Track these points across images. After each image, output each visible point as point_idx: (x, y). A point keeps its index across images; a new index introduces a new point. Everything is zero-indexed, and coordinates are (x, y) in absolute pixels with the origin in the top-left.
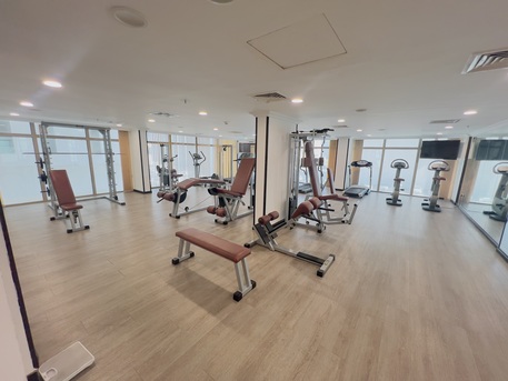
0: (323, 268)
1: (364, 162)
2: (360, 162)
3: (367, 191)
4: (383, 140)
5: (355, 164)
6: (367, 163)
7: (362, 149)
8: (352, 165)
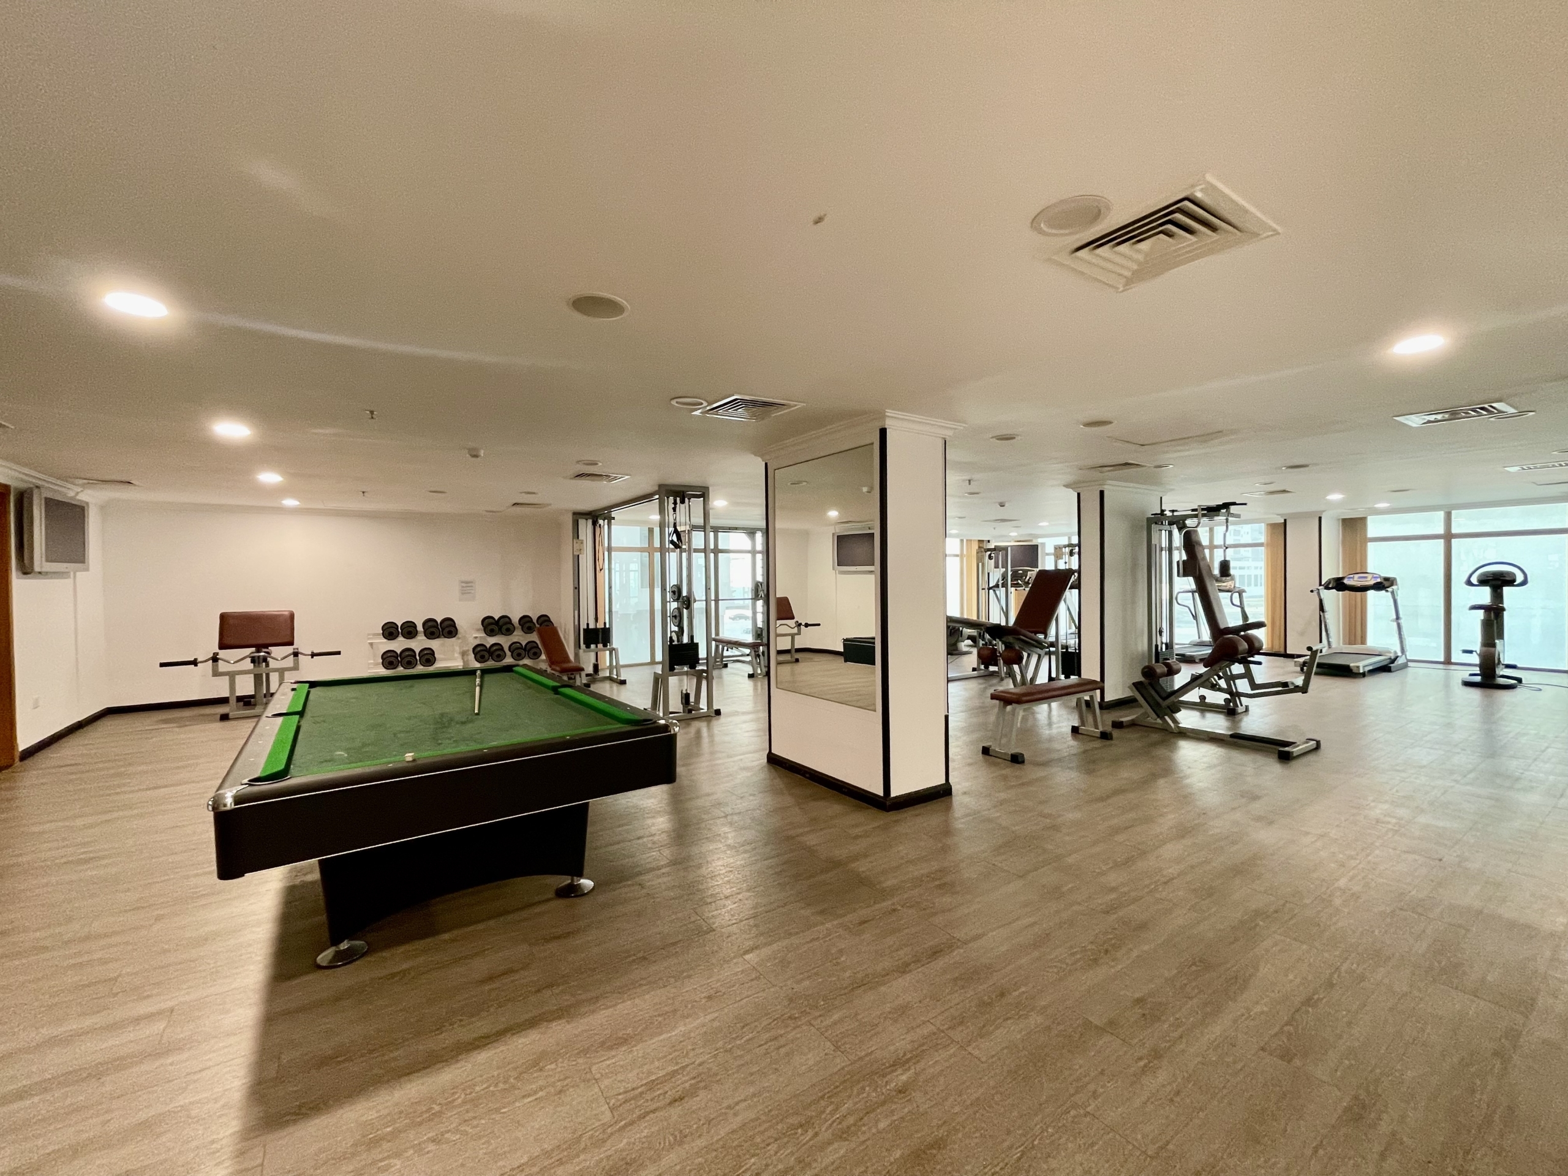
1: (1369, 579)
2: (1353, 578)
3: (1393, 661)
4: (1441, 515)
5: (1338, 584)
6: (1379, 580)
7: (1366, 540)
8: (1327, 588)
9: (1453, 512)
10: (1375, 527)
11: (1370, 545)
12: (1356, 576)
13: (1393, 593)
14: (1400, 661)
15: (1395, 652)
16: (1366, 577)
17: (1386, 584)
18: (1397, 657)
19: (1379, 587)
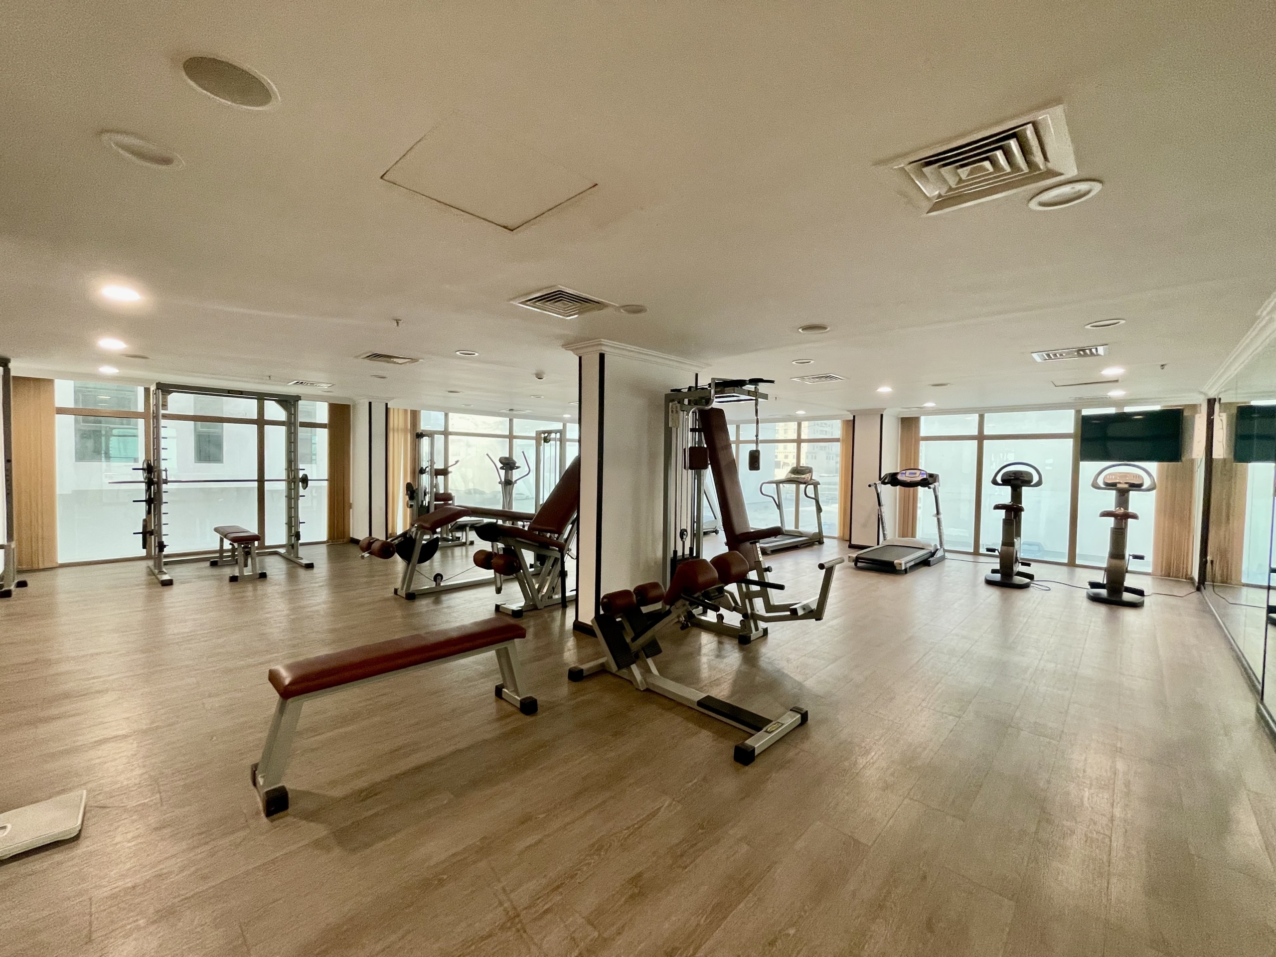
0: (758, 742)
1: (917, 475)
2: (905, 474)
3: (933, 554)
4: (976, 417)
5: (893, 480)
6: (925, 477)
7: (918, 439)
8: (884, 483)
9: (986, 415)
10: (926, 427)
11: (922, 443)
12: (908, 472)
13: (934, 490)
14: (939, 554)
15: (936, 545)
16: (915, 473)
17: (930, 480)
18: (937, 550)
19: (925, 483)
